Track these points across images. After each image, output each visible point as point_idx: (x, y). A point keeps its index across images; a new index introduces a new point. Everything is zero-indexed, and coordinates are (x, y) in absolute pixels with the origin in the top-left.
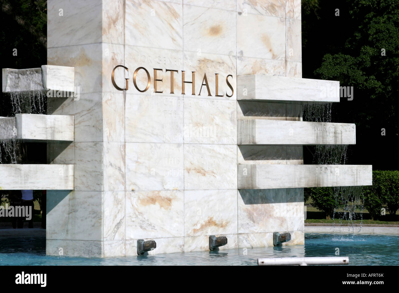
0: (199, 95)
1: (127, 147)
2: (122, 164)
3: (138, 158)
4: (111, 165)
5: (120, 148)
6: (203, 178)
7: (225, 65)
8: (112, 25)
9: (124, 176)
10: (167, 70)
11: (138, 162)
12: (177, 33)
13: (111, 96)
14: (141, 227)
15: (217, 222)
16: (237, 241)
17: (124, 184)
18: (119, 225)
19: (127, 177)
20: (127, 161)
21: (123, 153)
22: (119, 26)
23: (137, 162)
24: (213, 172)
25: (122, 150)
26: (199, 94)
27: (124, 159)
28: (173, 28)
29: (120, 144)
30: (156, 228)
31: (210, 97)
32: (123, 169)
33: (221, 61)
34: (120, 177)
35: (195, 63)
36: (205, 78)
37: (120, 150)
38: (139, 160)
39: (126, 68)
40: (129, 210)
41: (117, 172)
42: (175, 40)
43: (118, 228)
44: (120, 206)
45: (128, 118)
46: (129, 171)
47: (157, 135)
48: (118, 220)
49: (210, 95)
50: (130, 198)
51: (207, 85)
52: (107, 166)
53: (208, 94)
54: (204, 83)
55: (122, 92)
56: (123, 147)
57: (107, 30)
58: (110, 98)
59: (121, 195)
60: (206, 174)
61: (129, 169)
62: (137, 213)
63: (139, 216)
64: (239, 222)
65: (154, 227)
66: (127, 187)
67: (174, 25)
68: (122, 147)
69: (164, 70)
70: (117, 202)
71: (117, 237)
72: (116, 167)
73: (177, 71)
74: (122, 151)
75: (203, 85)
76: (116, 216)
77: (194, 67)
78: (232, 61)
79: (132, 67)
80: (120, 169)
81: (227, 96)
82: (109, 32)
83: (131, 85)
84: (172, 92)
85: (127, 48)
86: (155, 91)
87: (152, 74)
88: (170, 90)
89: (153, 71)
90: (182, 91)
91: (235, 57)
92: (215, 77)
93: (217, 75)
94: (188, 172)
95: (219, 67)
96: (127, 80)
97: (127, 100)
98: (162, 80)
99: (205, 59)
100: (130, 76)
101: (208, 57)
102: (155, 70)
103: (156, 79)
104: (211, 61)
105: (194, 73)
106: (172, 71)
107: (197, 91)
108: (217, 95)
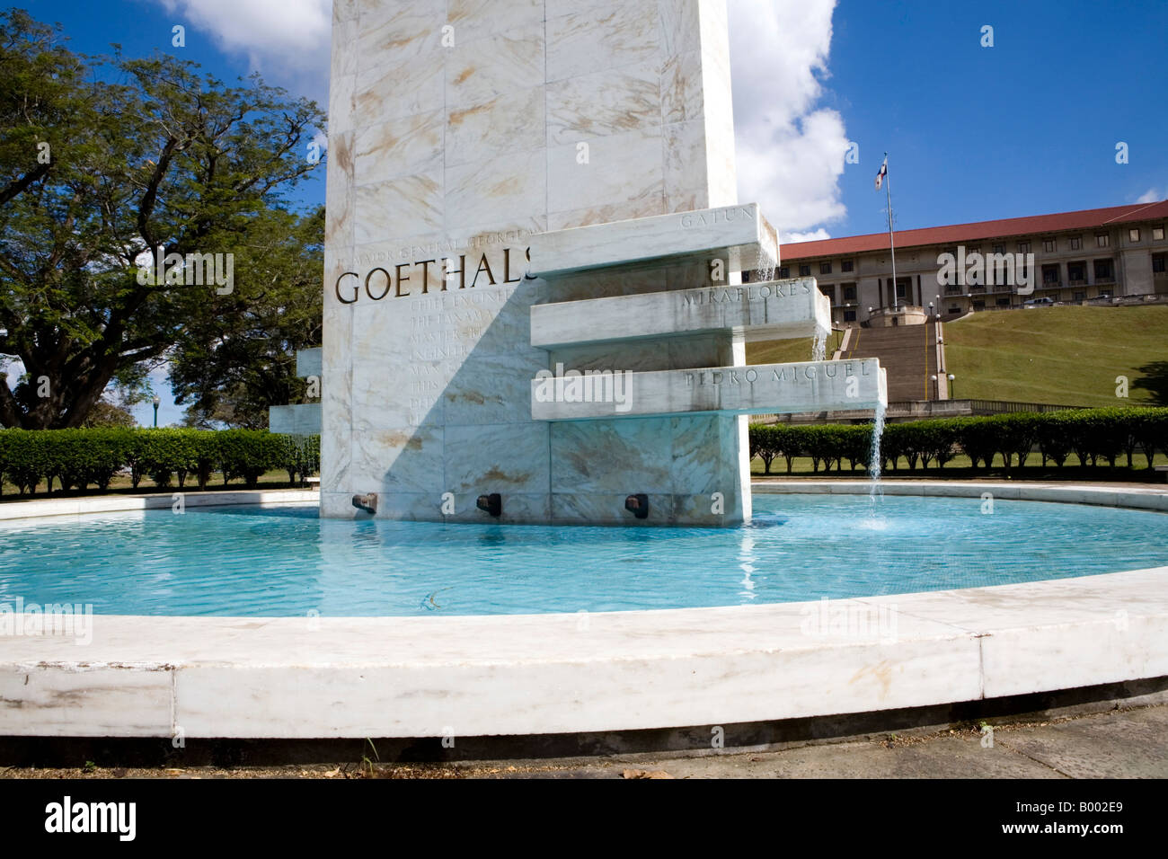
0: (473, 286)
1: (354, 373)
2: (348, 395)
3: (370, 386)
4: (333, 398)
5: (345, 376)
6: (480, 408)
7: (524, 233)
8: (338, 228)
9: (349, 411)
10: (416, 264)
12: (434, 210)
13: (335, 313)
14: (374, 477)
15: (506, 474)
16: (548, 506)
17: (350, 421)
18: (342, 472)
19: (354, 412)
20: (355, 392)
21: (349, 382)
22: (346, 227)
23: (368, 391)
24: (499, 398)
25: (348, 377)
27: (350, 389)
28: (428, 206)
29: (344, 370)
30: (398, 478)
31: (493, 286)
32: (348, 402)
33: (515, 229)
34: (344, 412)
35: (465, 244)
36: (484, 258)
37: (345, 378)
38: (372, 389)
39: (356, 275)
40: (357, 455)
41: (341, 406)
42: (430, 220)
43: (341, 478)
44: (344, 449)
45: (356, 336)
46: (358, 404)
47: (399, 353)
48: (340, 468)
49: (493, 282)
50: (357, 439)
51: (488, 269)
52: (327, 400)
53: (490, 281)
54: (483, 267)
55: (349, 305)
56: (349, 374)
57: (330, 234)
58: (332, 316)
59: (345, 435)
60: (485, 401)
62: (368, 458)
63: (371, 463)
64: (553, 474)
65: (394, 477)
66: (354, 425)
67: (428, 200)
68: (347, 374)
69: (412, 264)
70: (341, 444)
71: (340, 488)
72: (339, 400)
73: (434, 261)
74: (348, 379)
75: (479, 270)
76: (338, 463)
77: (462, 249)
78: (538, 225)
79: (363, 271)
80: (344, 403)
81: (527, 278)
82: (333, 236)
83: (363, 294)
84: (425, 291)
85: (356, 249)
86: (398, 295)
87: (393, 274)
88: (422, 289)
89: (395, 268)
90: (441, 287)
91: (545, 217)
92: (503, 255)
93: (507, 251)
94: (452, 400)
95: (510, 239)
96: (356, 289)
97: (356, 313)
98: (408, 279)
99: (483, 232)
100: (361, 283)
101: (489, 228)
102: (398, 267)
103: (399, 280)
104: (495, 233)
105: (463, 258)
106: (425, 263)
107: (468, 282)
108: (507, 280)
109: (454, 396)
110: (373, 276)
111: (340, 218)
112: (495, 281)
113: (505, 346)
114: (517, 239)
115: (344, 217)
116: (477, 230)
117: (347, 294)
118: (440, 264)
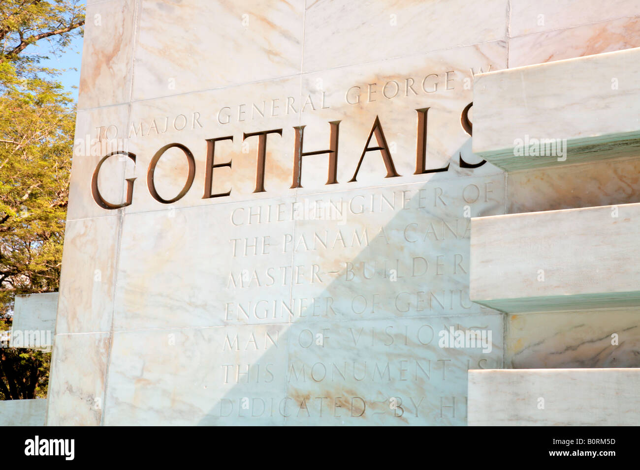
0: (354, 180)
1: (115, 343)
2: (99, 382)
3: (143, 370)
4: (70, 389)
5: (98, 347)
7: (459, 76)
8: (104, 67)
10: (246, 136)
11: (145, 380)
12: (285, 34)
13: (86, 227)
20: (112, 378)
21: (104, 360)
22: (120, 66)
23: (139, 379)
25: (102, 350)
26: (352, 177)
27: (104, 373)
28: (274, 26)
29: (97, 336)
31: (393, 180)
33: (440, 69)
35: (340, 98)
36: (377, 126)
37: (97, 352)
38: (146, 376)
39: (133, 156)
42: (276, 54)
45: (124, 272)
47: (204, 306)
49: (393, 173)
51: (384, 148)
52: (58, 393)
53: (385, 173)
54: (374, 143)
55: (115, 211)
56: (105, 343)
58: (82, 232)
61: (117, 399)
68: (102, 344)
69: (239, 137)
72: (81, 394)
73: (280, 131)
74: (102, 354)
75: (367, 149)
77: (335, 109)
78: (488, 59)
79: (147, 148)
80: (91, 399)
81: (463, 164)
82: (94, 84)
83: (142, 190)
84: (261, 188)
85: (136, 107)
86: (209, 195)
87: (201, 157)
88: (254, 185)
89: (205, 144)
90: (291, 181)
91: (503, 44)
92: (415, 120)
93: (423, 113)
94: (302, 405)
95: (431, 89)
96: (131, 182)
97: (127, 227)
98: (229, 165)
99: (378, 77)
100: (140, 171)
101: (388, 67)
102: (212, 142)
103: (212, 166)
104: (399, 77)
105: (335, 126)
106: (263, 135)
107: (345, 171)
108: (422, 169)
109: (307, 397)
110: (163, 158)
111: (110, 49)
112: (398, 171)
113: (414, 300)
114: (443, 90)
115: (117, 49)
116: (365, 72)
117: (113, 193)
118: (290, 135)
